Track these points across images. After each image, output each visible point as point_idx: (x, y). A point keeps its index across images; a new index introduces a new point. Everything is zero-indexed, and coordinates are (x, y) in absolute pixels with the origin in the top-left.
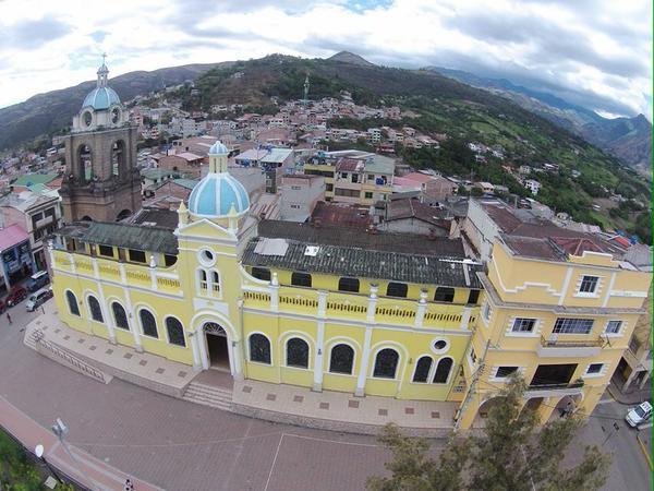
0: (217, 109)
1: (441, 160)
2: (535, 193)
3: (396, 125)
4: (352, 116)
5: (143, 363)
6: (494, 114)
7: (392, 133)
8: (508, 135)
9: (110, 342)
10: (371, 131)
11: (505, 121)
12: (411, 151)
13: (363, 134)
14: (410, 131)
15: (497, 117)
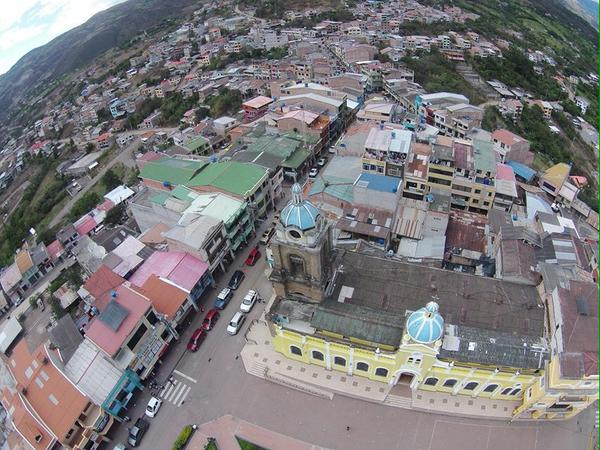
0: (292, 15)
1: (505, 70)
2: (584, 112)
3: (461, 30)
4: (421, 20)
5: (355, 384)
6: (542, 13)
7: (460, 40)
8: (555, 36)
9: (326, 369)
10: (441, 37)
11: (552, 20)
12: (478, 59)
13: (434, 41)
14: (474, 36)
15: (544, 16)
